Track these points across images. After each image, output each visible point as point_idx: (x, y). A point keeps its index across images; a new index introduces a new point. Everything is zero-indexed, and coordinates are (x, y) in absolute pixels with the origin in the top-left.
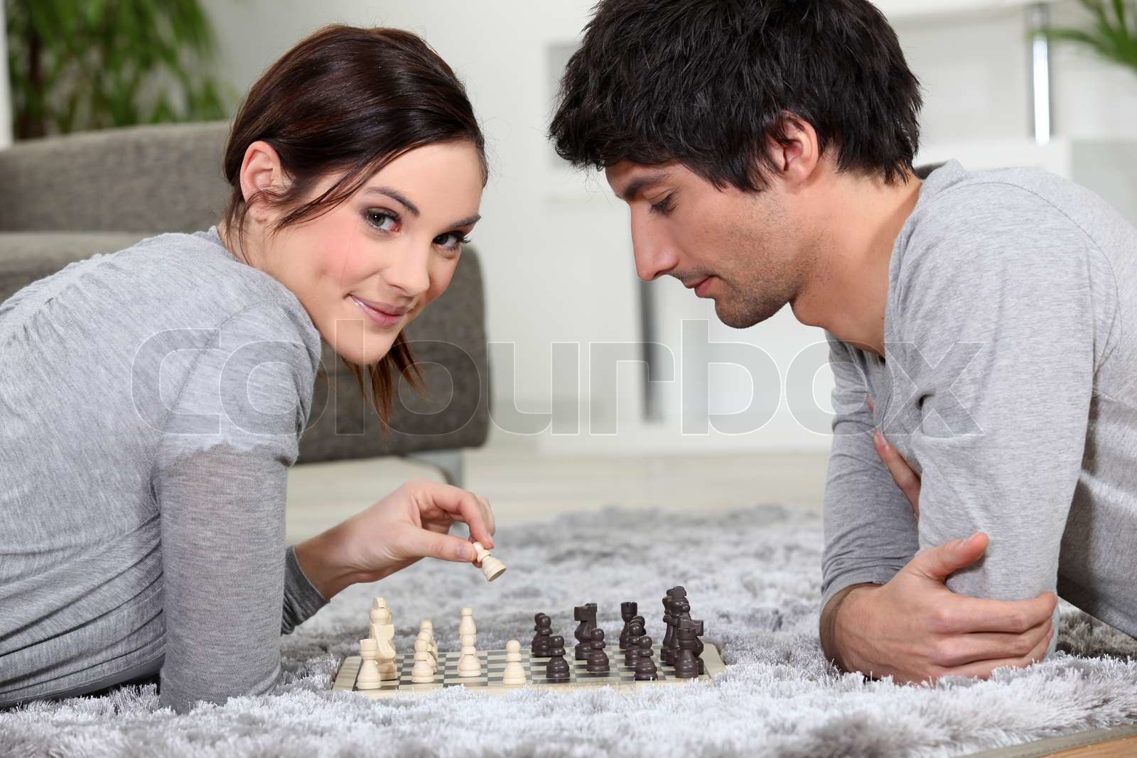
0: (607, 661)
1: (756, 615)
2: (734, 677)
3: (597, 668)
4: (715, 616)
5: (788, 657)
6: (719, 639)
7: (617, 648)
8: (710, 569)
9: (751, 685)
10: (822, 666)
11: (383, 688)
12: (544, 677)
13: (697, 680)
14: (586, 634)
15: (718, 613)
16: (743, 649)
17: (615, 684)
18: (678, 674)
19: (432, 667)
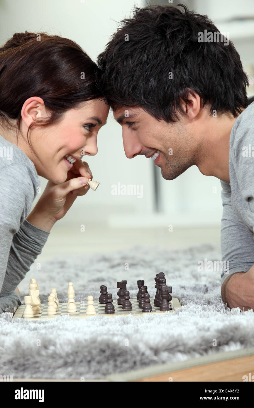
0: (131, 305)
1: (197, 287)
2: (185, 310)
3: (126, 308)
4: (179, 288)
5: (209, 303)
6: (180, 296)
7: (136, 300)
8: (178, 270)
9: (192, 313)
10: (223, 306)
11: (35, 317)
12: (104, 312)
13: (169, 311)
14: (122, 294)
15: (180, 286)
16: (190, 300)
17: (134, 314)
18: (161, 310)
19: (56, 308)
